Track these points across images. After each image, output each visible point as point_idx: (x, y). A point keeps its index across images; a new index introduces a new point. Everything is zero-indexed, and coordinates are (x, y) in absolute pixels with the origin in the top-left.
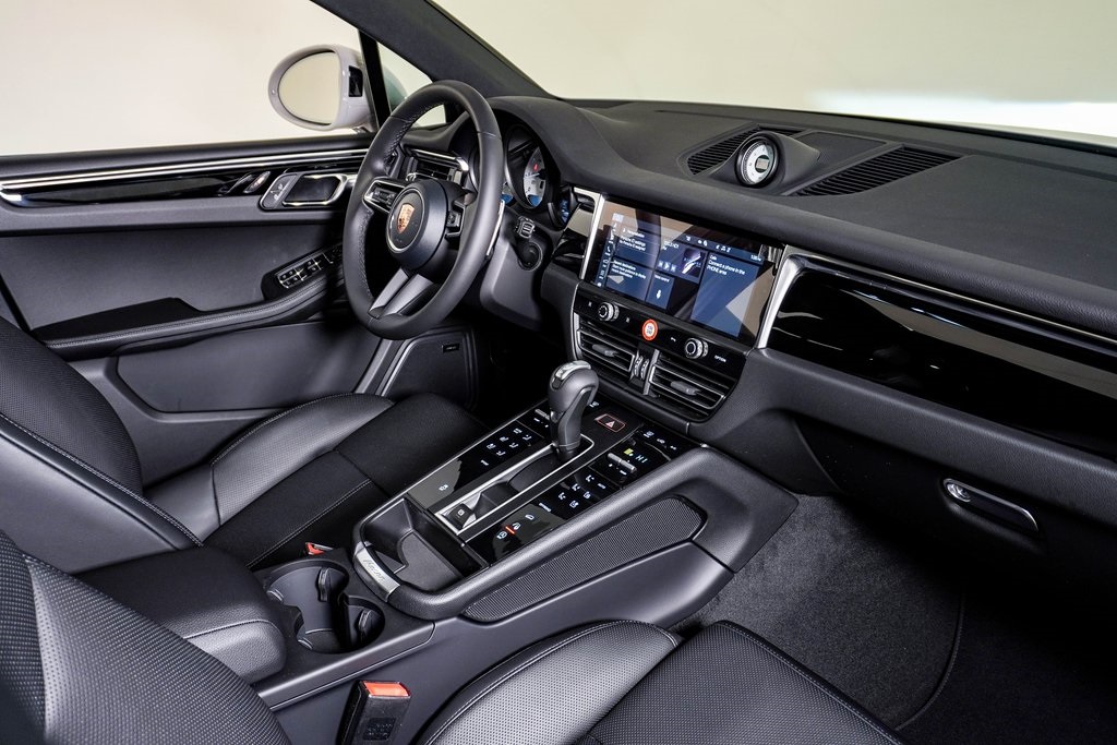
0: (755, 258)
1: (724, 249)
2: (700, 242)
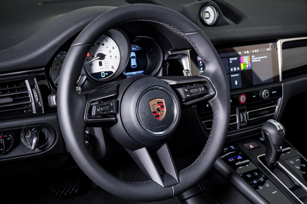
0: (268, 49)
1: (256, 51)
2: (245, 52)
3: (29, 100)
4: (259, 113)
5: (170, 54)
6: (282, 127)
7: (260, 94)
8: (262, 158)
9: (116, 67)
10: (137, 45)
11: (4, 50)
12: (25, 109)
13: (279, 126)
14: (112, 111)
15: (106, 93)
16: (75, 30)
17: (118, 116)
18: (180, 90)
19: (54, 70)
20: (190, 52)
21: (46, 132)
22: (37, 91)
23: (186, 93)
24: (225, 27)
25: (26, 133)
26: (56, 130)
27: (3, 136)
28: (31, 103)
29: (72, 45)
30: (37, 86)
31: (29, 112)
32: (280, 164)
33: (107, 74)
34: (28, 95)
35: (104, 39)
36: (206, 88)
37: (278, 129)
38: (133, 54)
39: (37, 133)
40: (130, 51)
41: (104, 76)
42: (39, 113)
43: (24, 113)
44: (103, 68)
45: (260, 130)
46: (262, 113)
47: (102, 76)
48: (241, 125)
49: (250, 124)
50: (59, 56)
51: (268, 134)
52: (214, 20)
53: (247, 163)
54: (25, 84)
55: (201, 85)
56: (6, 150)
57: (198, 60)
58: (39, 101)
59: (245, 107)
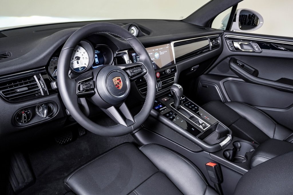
1: (161, 49)
2: (156, 50)
3: (38, 88)
4: (167, 82)
5: (117, 53)
6: (181, 87)
7: (166, 71)
8: (172, 105)
9: (87, 64)
10: (97, 50)
11: (17, 59)
12: (36, 94)
13: (179, 87)
14: (92, 87)
15: (87, 77)
16: (61, 42)
17: (96, 90)
18: (128, 71)
19: (51, 69)
20: (128, 51)
21: (51, 106)
22: (42, 82)
23: (131, 73)
24: (143, 37)
25: (39, 108)
26: (58, 104)
27: (25, 112)
28: (39, 89)
29: (63, 49)
30: (42, 79)
31: (39, 95)
32: (181, 107)
33: (82, 68)
34: (37, 85)
35: (78, 48)
36: (141, 68)
37: (179, 88)
38: (96, 56)
39: (46, 107)
40: (94, 54)
41: (81, 70)
42: (46, 95)
43: (36, 96)
44: (80, 65)
45: (170, 90)
46: (168, 81)
47: (80, 70)
48: (159, 89)
49: (163, 88)
50: (52, 60)
51: (174, 91)
52: (136, 34)
53: (165, 109)
54: (34, 78)
55: (139, 67)
56: (28, 120)
57: (132, 55)
58: (44, 88)
59: (160, 79)
